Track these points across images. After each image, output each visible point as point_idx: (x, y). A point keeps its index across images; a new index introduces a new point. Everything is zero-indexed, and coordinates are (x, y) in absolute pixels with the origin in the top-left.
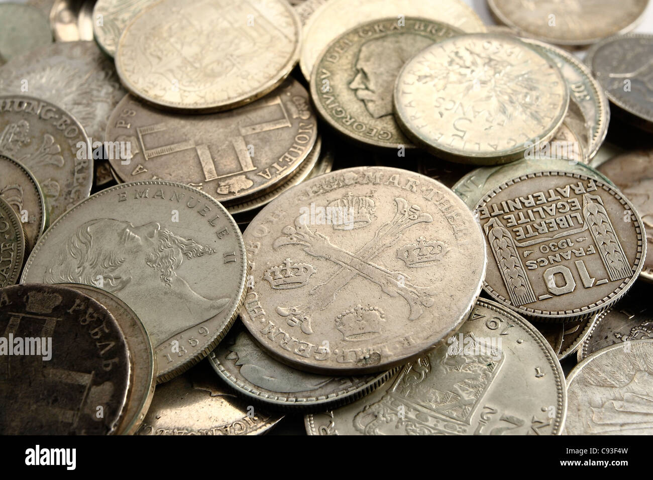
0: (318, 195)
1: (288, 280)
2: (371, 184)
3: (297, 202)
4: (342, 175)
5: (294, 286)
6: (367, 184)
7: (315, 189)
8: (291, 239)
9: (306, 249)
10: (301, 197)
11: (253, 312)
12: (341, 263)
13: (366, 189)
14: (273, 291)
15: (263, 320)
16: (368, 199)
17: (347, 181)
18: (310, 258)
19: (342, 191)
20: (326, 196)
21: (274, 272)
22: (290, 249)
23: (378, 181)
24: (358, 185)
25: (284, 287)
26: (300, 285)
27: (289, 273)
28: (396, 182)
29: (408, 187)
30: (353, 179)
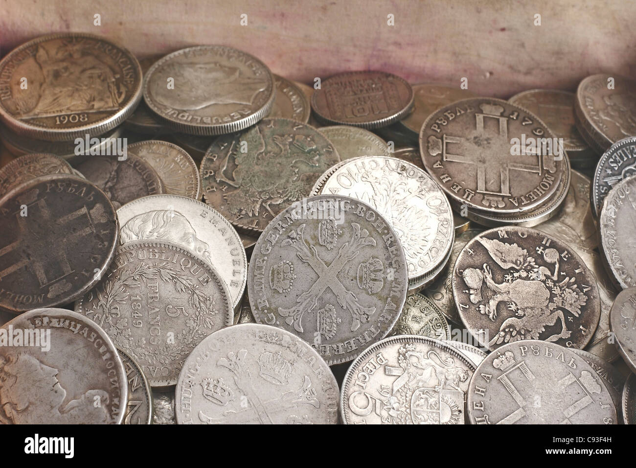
0: (261, 341)
1: (215, 396)
2: (296, 355)
3: (246, 338)
4: (282, 334)
5: (216, 402)
6: (294, 353)
7: (261, 334)
8: (231, 365)
9: (236, 378)
10: (250, 335)
11: (184, 406)
12: (251, 403)
13: (292, 356)
14: (202, 398)
15: (188, 415)
16: (289, 365)
17: (283, 342)
18: (235, 388)
19: (277, 348)
20: (266, 345)
21: (209, 383)
22: (227, 373)
23: (301, 355)
24: (288, 350)
25: (210, 399)
26: (221, 404)
27: (218, 390)
28: (312, 363)
29: (317, 372)
30: (288, 343)
